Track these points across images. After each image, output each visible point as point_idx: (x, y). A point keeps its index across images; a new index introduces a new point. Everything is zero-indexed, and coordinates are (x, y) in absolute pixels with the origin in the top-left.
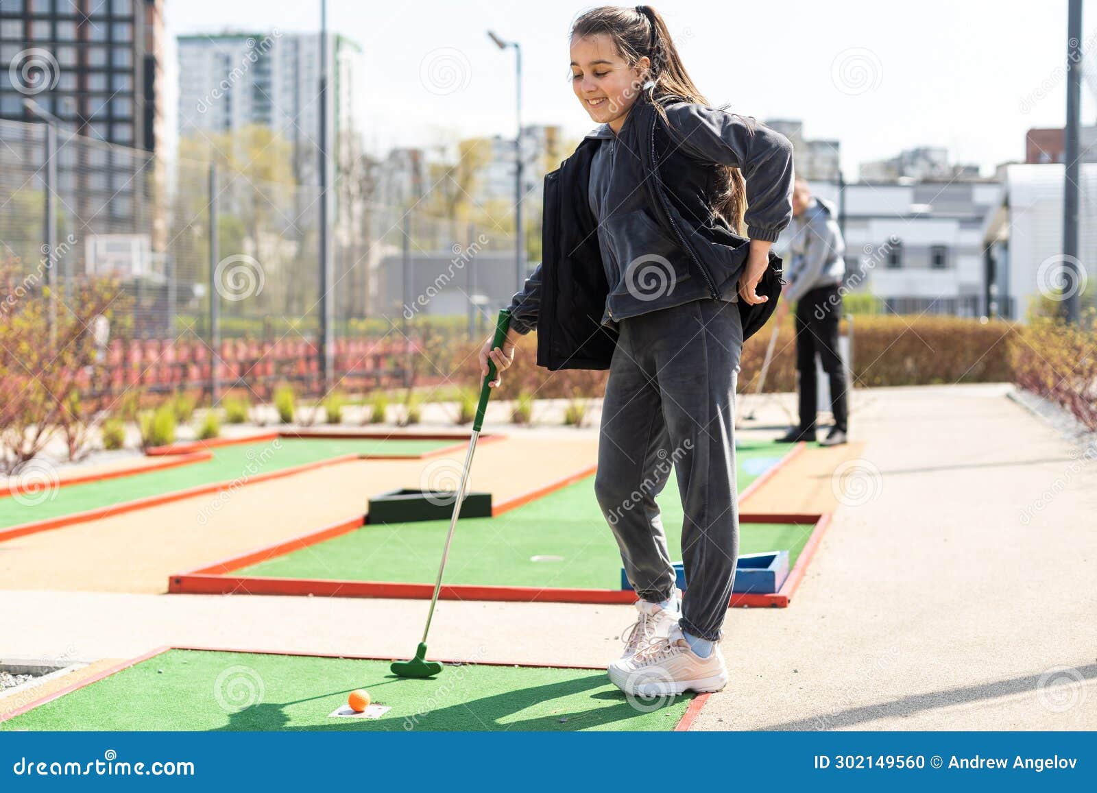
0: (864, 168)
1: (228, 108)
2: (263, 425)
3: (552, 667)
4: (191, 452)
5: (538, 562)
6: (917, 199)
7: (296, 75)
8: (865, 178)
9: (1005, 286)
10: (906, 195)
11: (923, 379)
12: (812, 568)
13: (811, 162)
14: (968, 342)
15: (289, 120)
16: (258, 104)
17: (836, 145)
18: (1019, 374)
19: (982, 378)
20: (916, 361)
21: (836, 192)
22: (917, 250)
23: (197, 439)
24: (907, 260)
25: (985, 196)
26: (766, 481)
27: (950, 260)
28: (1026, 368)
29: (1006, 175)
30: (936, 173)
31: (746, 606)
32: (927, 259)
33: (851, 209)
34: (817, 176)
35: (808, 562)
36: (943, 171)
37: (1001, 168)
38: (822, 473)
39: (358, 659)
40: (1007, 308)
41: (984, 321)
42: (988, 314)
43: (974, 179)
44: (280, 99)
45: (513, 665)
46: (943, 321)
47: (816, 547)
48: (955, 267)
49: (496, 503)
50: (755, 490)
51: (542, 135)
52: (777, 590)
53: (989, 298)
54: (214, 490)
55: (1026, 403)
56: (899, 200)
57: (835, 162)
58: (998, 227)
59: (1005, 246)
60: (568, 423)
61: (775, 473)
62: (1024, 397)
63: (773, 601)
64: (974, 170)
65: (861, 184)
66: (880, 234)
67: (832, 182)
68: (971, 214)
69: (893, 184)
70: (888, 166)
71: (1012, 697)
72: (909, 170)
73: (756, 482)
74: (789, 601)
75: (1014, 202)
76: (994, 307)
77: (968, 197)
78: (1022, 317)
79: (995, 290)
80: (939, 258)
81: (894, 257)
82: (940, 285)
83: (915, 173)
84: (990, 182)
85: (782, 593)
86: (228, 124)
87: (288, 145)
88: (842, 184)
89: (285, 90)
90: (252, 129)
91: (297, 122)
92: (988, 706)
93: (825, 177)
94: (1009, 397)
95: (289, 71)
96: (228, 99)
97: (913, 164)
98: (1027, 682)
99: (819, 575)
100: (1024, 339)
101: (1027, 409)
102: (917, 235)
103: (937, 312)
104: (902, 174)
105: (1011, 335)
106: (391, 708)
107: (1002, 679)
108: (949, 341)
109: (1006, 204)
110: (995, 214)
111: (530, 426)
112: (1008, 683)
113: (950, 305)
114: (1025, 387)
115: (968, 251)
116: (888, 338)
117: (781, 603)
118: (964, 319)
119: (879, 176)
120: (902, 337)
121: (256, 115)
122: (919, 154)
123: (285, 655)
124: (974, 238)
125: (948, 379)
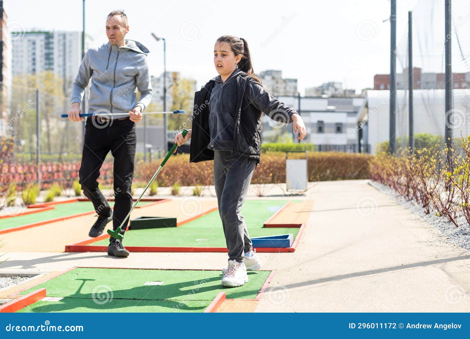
0: (307, 91)
1: (34, 64)
2: (69, 197)
3: (216, 270)
4: (47, 206)
5: (198, 241)
6: (329, 104)
7: (64, 49)
8: (308, 95)
9: (367, 140)
10: (325, 102)
11: (334, 178)
12: (301, 241)
13: (285, 88)
14: (352, 163)
15: (61, 69)
16: (47, 62)
17: (296, 81)
18: (373, 175)
19: (357, 178)
20: (331, 171)
21: (297, 100)
22: (330, 125)
23: (45, 202)
24: (326, 129)
25: (358, 103)
26: (278, 214)
27: (343, 130)
28: (376, 172)
29: (366, 94)
30: (337, 93)
31: (280, 252)
32: (334, 129)
33: (303, 108)
34: (288, 94)
35: (299, 239)
36: (340, 92)
37: (365, 90)
38: (299, 211)
39: (147, 269)
40: (367, 149)
41: (358, 155)
42: (360, 151)
43: (352, 96)
44: (57, 60)
45: (202, 270)
46: (341, 154)
47: (301, 234)
48: (345, 132)
49: (178, 221)
50: (275, 217)
51: (171, 76)
52: (290, 246)
53: (360, 145)
54: (62, 219)
55: (376, 186)
56: (322, 104)
57: (296, 88)
58: (363, 116)
59: (367, 123)
60: (195, 195)
61: (281, 211)
62: (375, 184)
63: (289, 250)
64: (354, 91)
65: (306, 97)
66: (315, 118)
67: (294, 97)
68: (352, 110)
69: (319, 97)
70: (317, 90)
71: (374, 275)
72: (326, 92)
73: (276, 214)
74: (295, 250)
75: (370, 106)
76: (362, 148)
77: (351, 103)
78: (374, 152)
79: (362, 142)
80: (339, 128)
81: (320, 128)
82: (339, 139)
83: (329, 93)
84: (359, 97)
85: (292, 247)
86: (34, 70)
87: (61, 80)
88: (299, 98)
89: (59, 56)
90: (45, 73)
91: (64, 70)
92: (366, 277)
93: (292, 94)
94: (369, 184)
95: (61, 48)
96: (34, 59)
97: (328, 89)
98: (379, 271)
99: (304, 243)
100: (375, 160)
101: (376, 188)
102: (330, 119)
103: (339, 151)
104: (323, 93)
105: (369, 159)
106: (164, 282)
107: (370, 270)
108: (344, 162)
109: (367, 106)
110: (362, 110)
111: (180, 196)
112: (373, 271)
113: (344, 148)
114: (375, 180)
115: (351, 126)
116: (320, 161)
117: (292, 251)
118: (349, 153)
119: (314, 95)
120: (325, 160)
121: (47, 67)
122: (330, 85)
123: (120, 268)
124: (353, 120)
125: (344, 178)
